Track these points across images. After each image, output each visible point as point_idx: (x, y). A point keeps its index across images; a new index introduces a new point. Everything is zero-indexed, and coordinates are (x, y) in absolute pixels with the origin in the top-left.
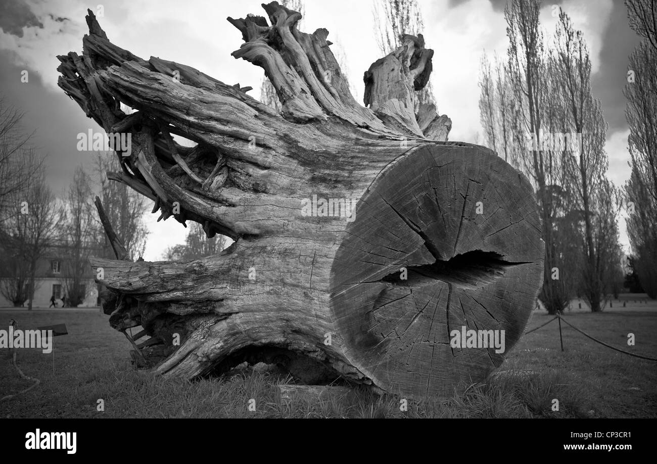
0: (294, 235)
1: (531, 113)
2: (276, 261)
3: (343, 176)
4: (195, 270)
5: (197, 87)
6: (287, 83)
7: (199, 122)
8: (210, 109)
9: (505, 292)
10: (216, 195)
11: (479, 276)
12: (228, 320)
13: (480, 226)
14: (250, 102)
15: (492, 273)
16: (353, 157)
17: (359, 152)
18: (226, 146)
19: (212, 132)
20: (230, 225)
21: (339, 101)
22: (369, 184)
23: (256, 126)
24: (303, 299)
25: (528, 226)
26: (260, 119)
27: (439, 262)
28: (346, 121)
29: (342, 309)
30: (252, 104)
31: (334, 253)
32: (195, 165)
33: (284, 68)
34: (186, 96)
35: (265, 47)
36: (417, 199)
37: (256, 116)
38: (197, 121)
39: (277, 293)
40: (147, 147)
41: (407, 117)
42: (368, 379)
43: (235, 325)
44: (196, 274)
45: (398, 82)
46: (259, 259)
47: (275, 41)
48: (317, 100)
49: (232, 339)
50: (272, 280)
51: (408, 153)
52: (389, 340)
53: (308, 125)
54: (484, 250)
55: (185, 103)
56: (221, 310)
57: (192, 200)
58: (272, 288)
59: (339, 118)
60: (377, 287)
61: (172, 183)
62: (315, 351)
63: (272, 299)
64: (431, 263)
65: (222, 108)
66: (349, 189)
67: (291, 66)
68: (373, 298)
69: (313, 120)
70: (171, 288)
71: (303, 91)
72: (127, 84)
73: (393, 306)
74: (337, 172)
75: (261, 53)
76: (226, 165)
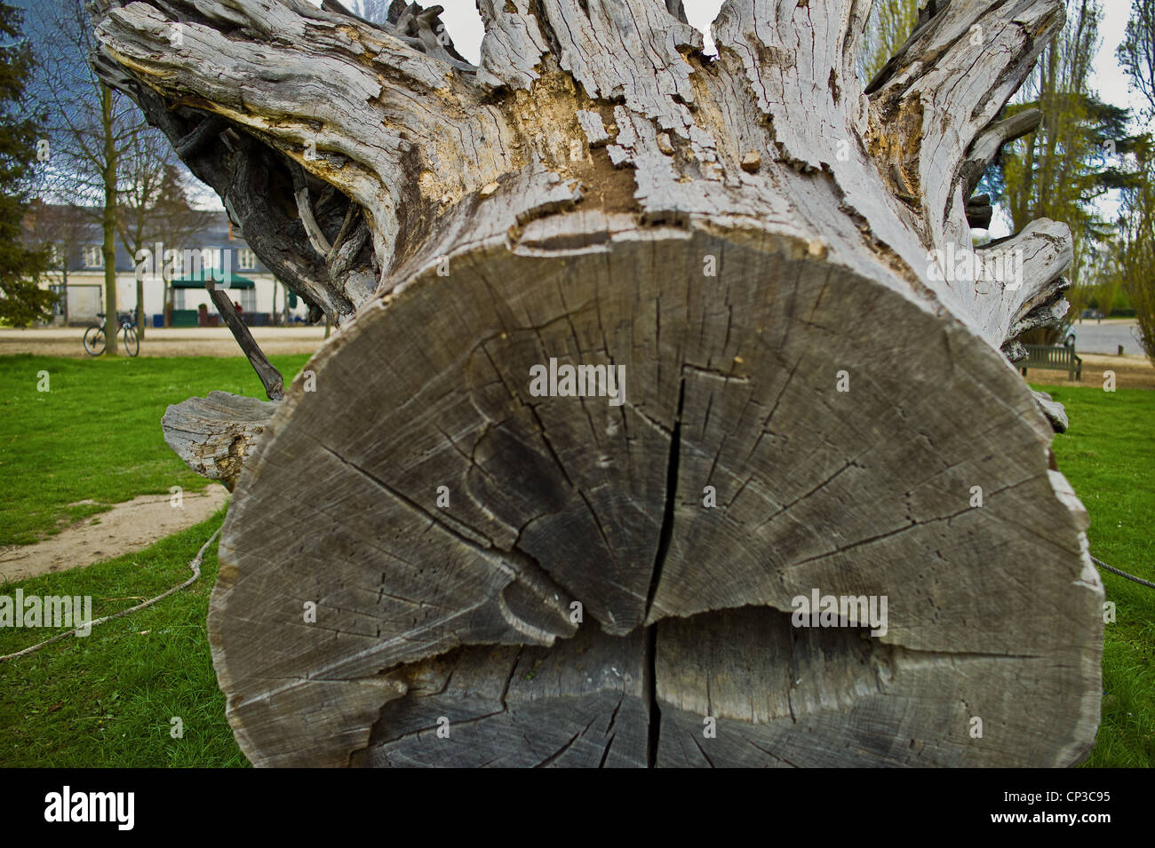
7: (273, 128)
8: (280, 96)
10: (339, 287)
13: (757, 529)
26: (385, 106)
34: (229, 72)
37: (372, 100)
38: (267, 126)
55: (229, 90)
61: (279, 259)
65: (303, 91)
71: (510, 5)
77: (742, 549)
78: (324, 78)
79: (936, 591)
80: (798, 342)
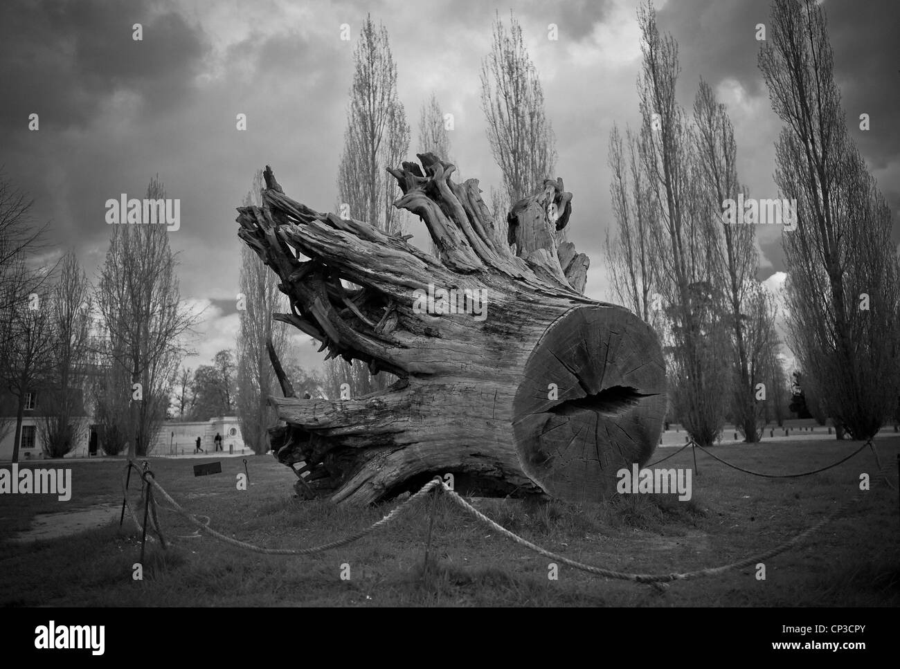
0: (473, 375)
1: (669, 205)
2: (457, 397)
3: (513, 329)
4: (375, 406)
5: (373, 242)
6: (448, 234)
8: (386, 263)
9: (640, 419)
10: (389, 337)
11: (620, 406)
12: (406, 450)
13: (620, 367)
14: (417, 254)
15: (630, 404)
16: (519, 313)
17: (523, 308)
18: (399, 294)
19: (387, 282)
20: (402, 365)
21: (495, 252)
22: (538, 338)
23: (427, 278)
24: (486, 427)
25: (656, 366)
27: (589, 396)
28: (503, 272)
29: (520, 434)
30: (420, 256)
31: (515, 392)
32: (364, 309)
33: (444, 220)
34: (366, 251)
35: (425, 198)
36: (573, 349)
37: (426, 268)
38: (374, 273)
39: (459, 424)
40: (323, 293)
41: (554, 267)
42: (540, 488)
43: (413, 454)
44: (376, 409)
45: (543, 230)
46: (439, 396)
47: (433, 192)
48: (475, 251)
49: (408, 467)
50: (454, 414)
51: (566, 315)
52: (554, 458)
53: (471, 276)
54: (623, 385)
55: (364, 257)
56: (399, 441)
57: (365, 342)
58: (454, 419)
59: (497, 269)
60: (544, 417)
61: (348, 326)
62: (492, 470)
63: (454, 429)
64: (584, 397)
65: (397, 262)
66: (521, 341)
67: (450, 217)
68: (542, 425)
69: (476, 272)
70: (355, 422)
71: (463, 243)
72: (314, 241)
73: (557, 431)
74: (508, 325)
75: (421, 205)
76: (396, 310)
77: (617, 372)
78: (406, 259)
79: (646, 379)
80: (628, 328)
